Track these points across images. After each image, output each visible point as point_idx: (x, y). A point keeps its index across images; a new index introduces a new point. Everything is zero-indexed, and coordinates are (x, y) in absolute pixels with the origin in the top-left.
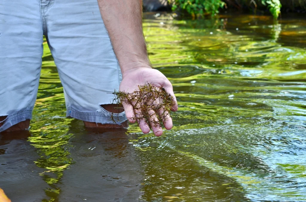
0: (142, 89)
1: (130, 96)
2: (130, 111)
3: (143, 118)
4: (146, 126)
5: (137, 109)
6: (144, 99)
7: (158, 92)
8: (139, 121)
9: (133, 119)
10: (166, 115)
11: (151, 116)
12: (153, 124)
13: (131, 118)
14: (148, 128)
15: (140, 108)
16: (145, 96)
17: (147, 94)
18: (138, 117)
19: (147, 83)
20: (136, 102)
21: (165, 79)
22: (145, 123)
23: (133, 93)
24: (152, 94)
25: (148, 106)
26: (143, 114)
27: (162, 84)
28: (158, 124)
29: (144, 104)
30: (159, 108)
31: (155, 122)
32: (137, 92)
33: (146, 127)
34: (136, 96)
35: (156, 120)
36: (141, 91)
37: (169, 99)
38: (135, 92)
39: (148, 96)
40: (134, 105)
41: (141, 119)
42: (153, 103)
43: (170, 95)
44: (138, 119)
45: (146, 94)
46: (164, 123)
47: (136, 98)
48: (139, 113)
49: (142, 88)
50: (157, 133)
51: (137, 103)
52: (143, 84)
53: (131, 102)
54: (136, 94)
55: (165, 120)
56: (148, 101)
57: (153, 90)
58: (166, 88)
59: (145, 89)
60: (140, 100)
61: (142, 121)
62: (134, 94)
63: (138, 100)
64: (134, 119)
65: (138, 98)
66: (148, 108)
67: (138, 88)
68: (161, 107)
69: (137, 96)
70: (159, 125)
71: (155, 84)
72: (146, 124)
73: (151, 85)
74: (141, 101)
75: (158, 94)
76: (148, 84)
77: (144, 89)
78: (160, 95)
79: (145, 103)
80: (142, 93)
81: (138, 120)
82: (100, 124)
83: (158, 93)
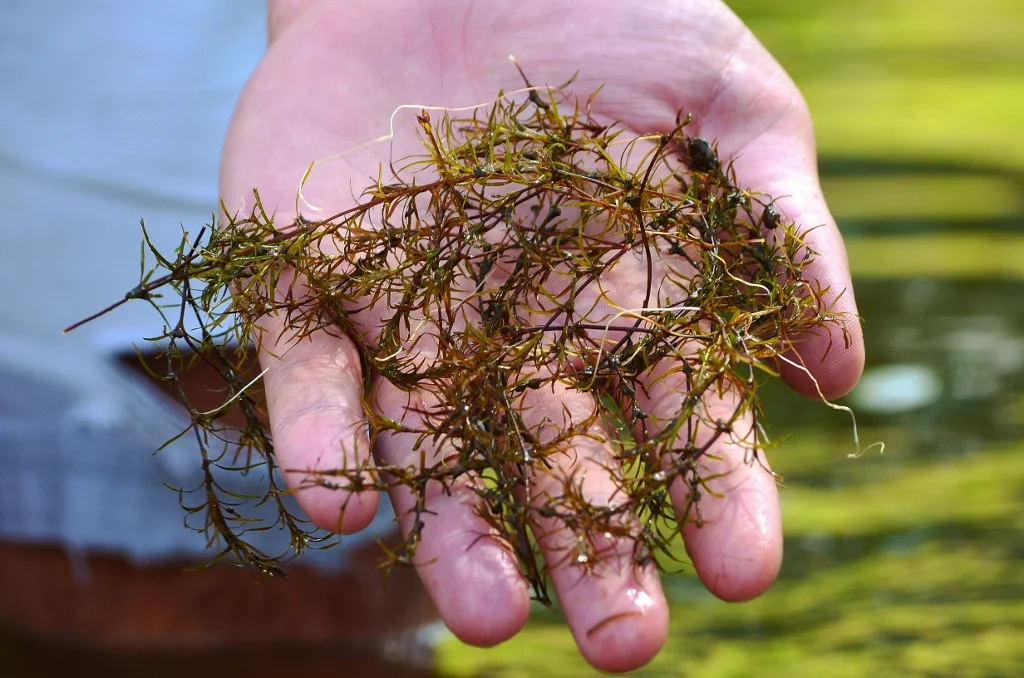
0: (464, 154)
1: (331, 247)
2: (322, 404)
3: (462, 479)
4: (492, 566)
5: (409, 382)
6: (485, 267)
7: (628, 185)
8: (419, 509)
9: (344, 482)
10: (705, 432)
11: (541, 453)
12: (567, 538)
13: (328, 479)
14: (501, 584)
15: (432, 373)
16: (497, 234)
17: (522, 213)
18: (408, 460)
19: (520, 95)
20: (398, 298)
21: (730, 45)
22: (480, 525)
23: (363, 209)
24: (570, 212)
25: (516, 338)
26: (456, 434)
27: (685, 93)
28: (620, 532)
29: (486, 315)
30: (639, 365)
31: (590, 519)
32: (414, 191)
33: (490, 577)
34: (392, 239)
35: (601, 488)
36: (448, 184)
37: (762, 263)
38: (388, 195)
39: (521, 230)
40: (377, 331)
41: (432, 485)
42: (570, 312)
43: (770, 221)
44: (406, 489)
45: (503, 212)
46: (689, 524)
47: (396, 258)
48: (415, 421)
49: (461, 141)
50: (603, 634)
51: (405, 309)
52: (470, 103)
53: (348, 306)
54: (397, 220)
55: (695, 497)
56: (521, 283)
57: (587, 162)
58: (722, 144)
59: (496, 150)
60: (432, 282)
61: (440, 505)
62: (372, 221)
63: (417, 277)
64: (357, 486)
65: (415, 256)
66: (517, 368)
67: (422, 147)
68: (660, 356)
69: (408, 232)
70: (625, 544)
71: (613, 93)
72: (484, 537)
73: (564, 113)
74: (443, 290)
75: (636, 203)
76: (533, 96)
77: (483, 152)
78: (664, 221)
79: (496, 316)
80: (463, 204)
81: (409, 497)
82: (111, 564)
83: (637, 194)
